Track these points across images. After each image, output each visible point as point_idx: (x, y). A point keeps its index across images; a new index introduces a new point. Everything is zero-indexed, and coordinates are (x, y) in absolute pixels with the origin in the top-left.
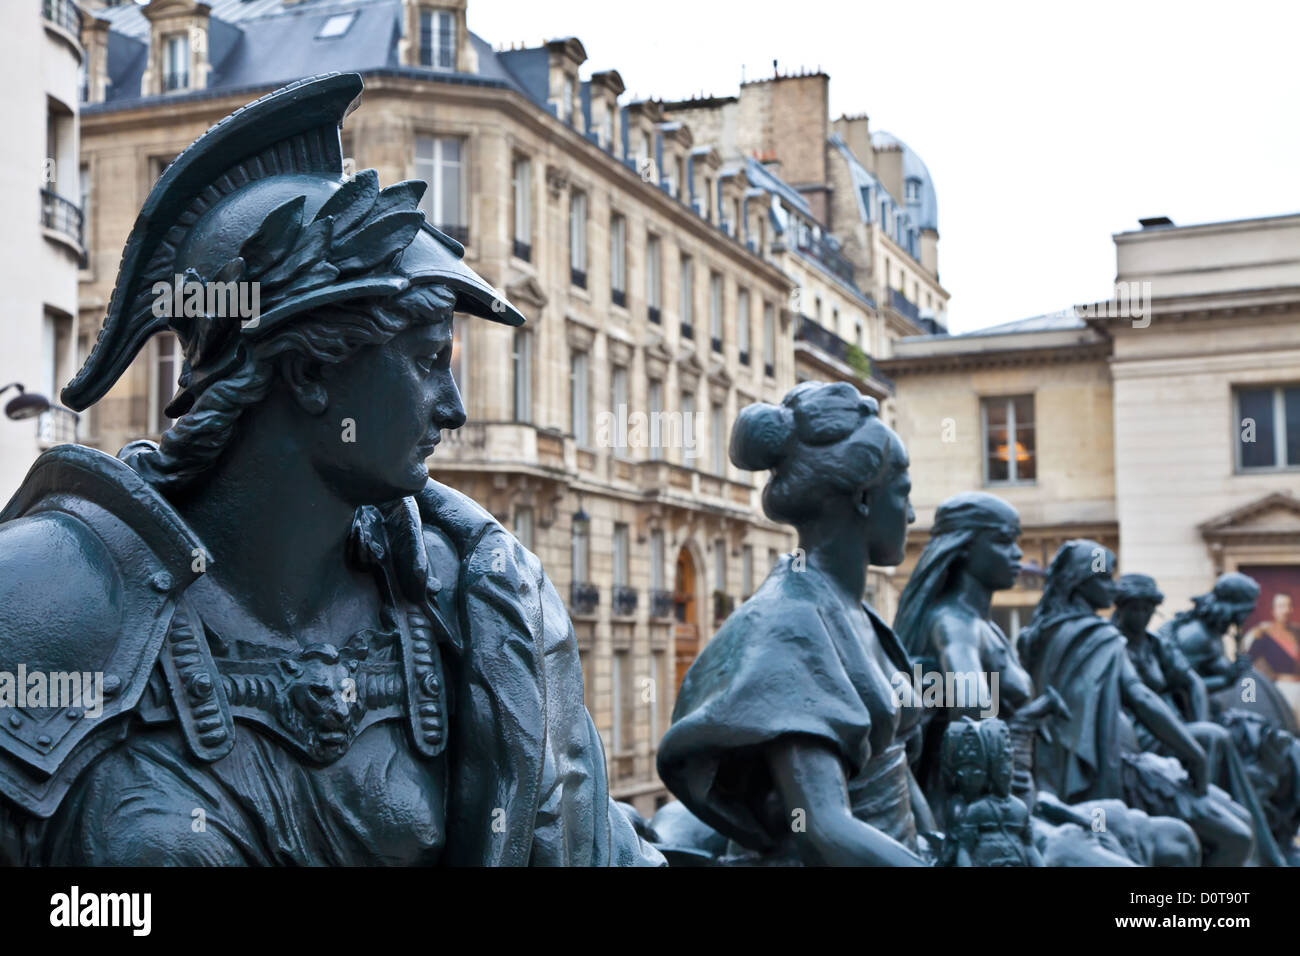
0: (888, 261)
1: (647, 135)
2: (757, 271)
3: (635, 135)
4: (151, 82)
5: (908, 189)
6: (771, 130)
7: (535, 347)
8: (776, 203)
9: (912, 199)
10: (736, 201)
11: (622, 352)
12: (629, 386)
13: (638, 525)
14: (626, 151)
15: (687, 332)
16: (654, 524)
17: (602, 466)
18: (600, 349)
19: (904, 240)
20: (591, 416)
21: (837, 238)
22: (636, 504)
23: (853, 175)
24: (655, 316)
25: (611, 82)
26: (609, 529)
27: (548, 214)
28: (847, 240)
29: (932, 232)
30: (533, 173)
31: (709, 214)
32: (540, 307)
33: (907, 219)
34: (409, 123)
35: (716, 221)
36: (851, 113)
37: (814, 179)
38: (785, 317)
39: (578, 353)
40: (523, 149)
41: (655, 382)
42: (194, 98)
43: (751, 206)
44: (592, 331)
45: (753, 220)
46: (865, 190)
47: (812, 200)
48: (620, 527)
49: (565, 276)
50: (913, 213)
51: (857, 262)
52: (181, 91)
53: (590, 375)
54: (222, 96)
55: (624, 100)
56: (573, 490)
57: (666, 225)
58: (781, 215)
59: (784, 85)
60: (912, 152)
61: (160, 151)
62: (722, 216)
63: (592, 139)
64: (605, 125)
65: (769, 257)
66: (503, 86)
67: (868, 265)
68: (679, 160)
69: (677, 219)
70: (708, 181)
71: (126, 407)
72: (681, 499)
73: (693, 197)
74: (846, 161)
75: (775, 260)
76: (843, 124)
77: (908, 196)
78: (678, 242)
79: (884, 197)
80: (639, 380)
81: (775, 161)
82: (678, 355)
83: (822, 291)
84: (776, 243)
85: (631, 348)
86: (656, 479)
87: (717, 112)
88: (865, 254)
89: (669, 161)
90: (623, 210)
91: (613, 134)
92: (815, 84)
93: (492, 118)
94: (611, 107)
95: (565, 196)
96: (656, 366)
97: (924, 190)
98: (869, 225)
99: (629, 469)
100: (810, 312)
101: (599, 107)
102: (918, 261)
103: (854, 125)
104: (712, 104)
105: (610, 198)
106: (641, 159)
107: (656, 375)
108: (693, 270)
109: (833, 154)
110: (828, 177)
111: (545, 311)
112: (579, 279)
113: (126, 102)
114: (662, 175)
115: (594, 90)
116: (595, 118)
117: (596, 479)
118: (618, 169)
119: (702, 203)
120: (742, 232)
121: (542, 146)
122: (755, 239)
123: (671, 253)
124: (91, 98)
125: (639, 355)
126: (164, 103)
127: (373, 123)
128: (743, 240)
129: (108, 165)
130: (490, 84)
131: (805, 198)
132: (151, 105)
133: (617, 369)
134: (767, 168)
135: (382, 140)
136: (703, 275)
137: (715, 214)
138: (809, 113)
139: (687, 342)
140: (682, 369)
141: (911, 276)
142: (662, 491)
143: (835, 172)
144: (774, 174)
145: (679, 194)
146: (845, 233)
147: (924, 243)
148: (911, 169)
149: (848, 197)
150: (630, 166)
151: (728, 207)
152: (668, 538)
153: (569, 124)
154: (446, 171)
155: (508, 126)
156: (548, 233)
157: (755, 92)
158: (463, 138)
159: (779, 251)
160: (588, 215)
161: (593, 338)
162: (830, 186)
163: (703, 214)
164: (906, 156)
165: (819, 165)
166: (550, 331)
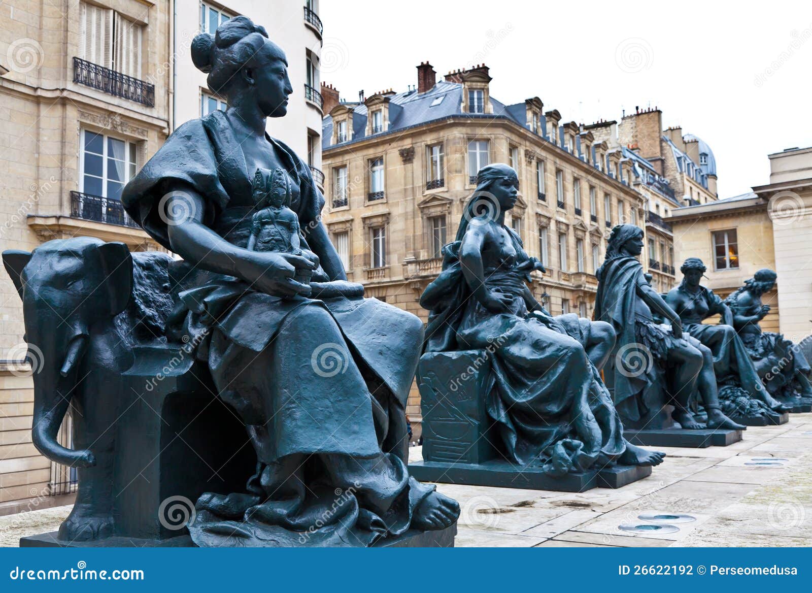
0: (691, 188)
1: (572, 137)
2: (626, 193)
3: (567, 137)
4: (368, 130)
5: (701, 158)
6: (636, 136)
7: (522, 225)
8: (636, 165)
9: (703, 163)
10: (616, 164)
11: (563, 227)
12: (567, 242)
13: (573, 300)
14: (563, 144)
15: (594, 219)
16: (581, 299)
17: (555, 275)
18: (553, 226)
19: (699, 180)
20: (549, 254)
21: (667, 180)
22: (572, 291)
23: (673, 152)
24: (578, 212)
25: (555, 115)
26: (560, 302)
27: (527, 170)
28: (671, 180)
29: (715, 177)
30: (519, 154)
31: (603, 169)
32: (524, 208)
33: (701, 171)
34: (465, 136)
35: (606, 172)
36: (673, 126)
37: (655, 155)
38: (641, 213)
39: (542, 228)
40: (514, 143)
41: (579, 240)
42: (383, 135)
43: (623, 166)
44: (549, 219)
45: (624, 172)
46: (679, 159)
47: (655, 165)
48: (565, 301)
49: (535, 195)
50: (703, 168)
51: (676, 189)
52: (379, 133)
53: (549, 237)
54: (393, 132)
55: (561, 123)
56: (540, 284)
57: (583, 174)
58: (639, 170)
59: (641, 117)
60: (703, 142)
61: (372, 157)
62: (609, 170)
63: (547, 139)
64: (552, 134)
65: (632, 187)
66: (504, 118)
67: (682, 190)
68: (588, 147)
69: (588, 172)
70: (602, 156)
71: (362, 257)
72: (593, 289)
73: (595, 162)
74: (670, 146)
75: (636, 189)
76: (669, 131)
77: (702, 161)
78: (588, 181)
79: (688, 161)
80: (572, 239)
81: (638, 148)
82: (590, 228)
83: (660, 202)
84: (636, 181)
85: (567, 225)
86: (580, 280)
87: (608, 128)
88: (680, 186)
89: (583, 147)
90: (561, 168)
91: (556, 137)
92: (655, 116)
93: (499, 131)
94: (555, 126)
95: (534, 163)
96: (580, 233)
97: (709, 159)
98: (681, 173)
99: (568, 277)
100: (654, 210)
101: (549, 126)
102: (707, 189)
103: (674, 132)
104: (606, 125)
105: (555, 163)
106: (569, 146)
107: (579, 237)
108: (596, 192)
109: (664, 144)
110: (662, 154)
111: (526, 210)
112: (542, 197)
113: (360, 139)
114: (580, 154)
115: (547, 119)
116: (548, 131)
117: (554, 280)
118: (558, 151)
119: (600, 165)
120: (619, 177)
121: (523, 142)
122: (626, 179)
123: (585, 186)
124: (347, 139)
125: (571, 228)
126: (372, 138)
127: (451, 137)
128: (620, 180)
129: (353, 164)
130: (499, 117)
131: (652, 164)
132: (369, 139)
133: (561, 235)
134: (634, 151)
135: (455, 144)
136: (601, 195)
137: (606, 169)
138: (652, 128)
139: (593, 223)
140: (592, 234)
141: (703, 195)
142: (583, 285)
143: (665, 152)
144: (637, 154)
145: (588, 161)
146: (671, 177)
147: (710, 181)
148: (702, 149)
149: (672, 162)
150: (565, 150)
151: (612, 166)
152: (588, 306)
153: (535, 133)
154: (481, 154)
155: (508, 134)
156: (526, 177)
157: (629, 121)
158: (488, 140)
159: (637, 185)
160: (545, 170)
161: (550, 222)
162: (663, 158)
163: (600, 169)
164: (700, 144)
165: (658, 149)
166: (529, 218)
